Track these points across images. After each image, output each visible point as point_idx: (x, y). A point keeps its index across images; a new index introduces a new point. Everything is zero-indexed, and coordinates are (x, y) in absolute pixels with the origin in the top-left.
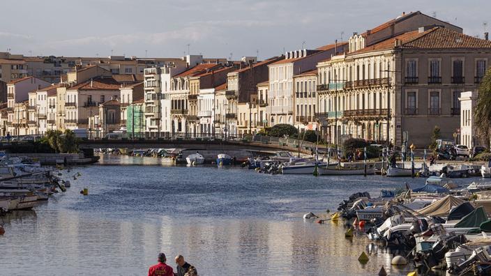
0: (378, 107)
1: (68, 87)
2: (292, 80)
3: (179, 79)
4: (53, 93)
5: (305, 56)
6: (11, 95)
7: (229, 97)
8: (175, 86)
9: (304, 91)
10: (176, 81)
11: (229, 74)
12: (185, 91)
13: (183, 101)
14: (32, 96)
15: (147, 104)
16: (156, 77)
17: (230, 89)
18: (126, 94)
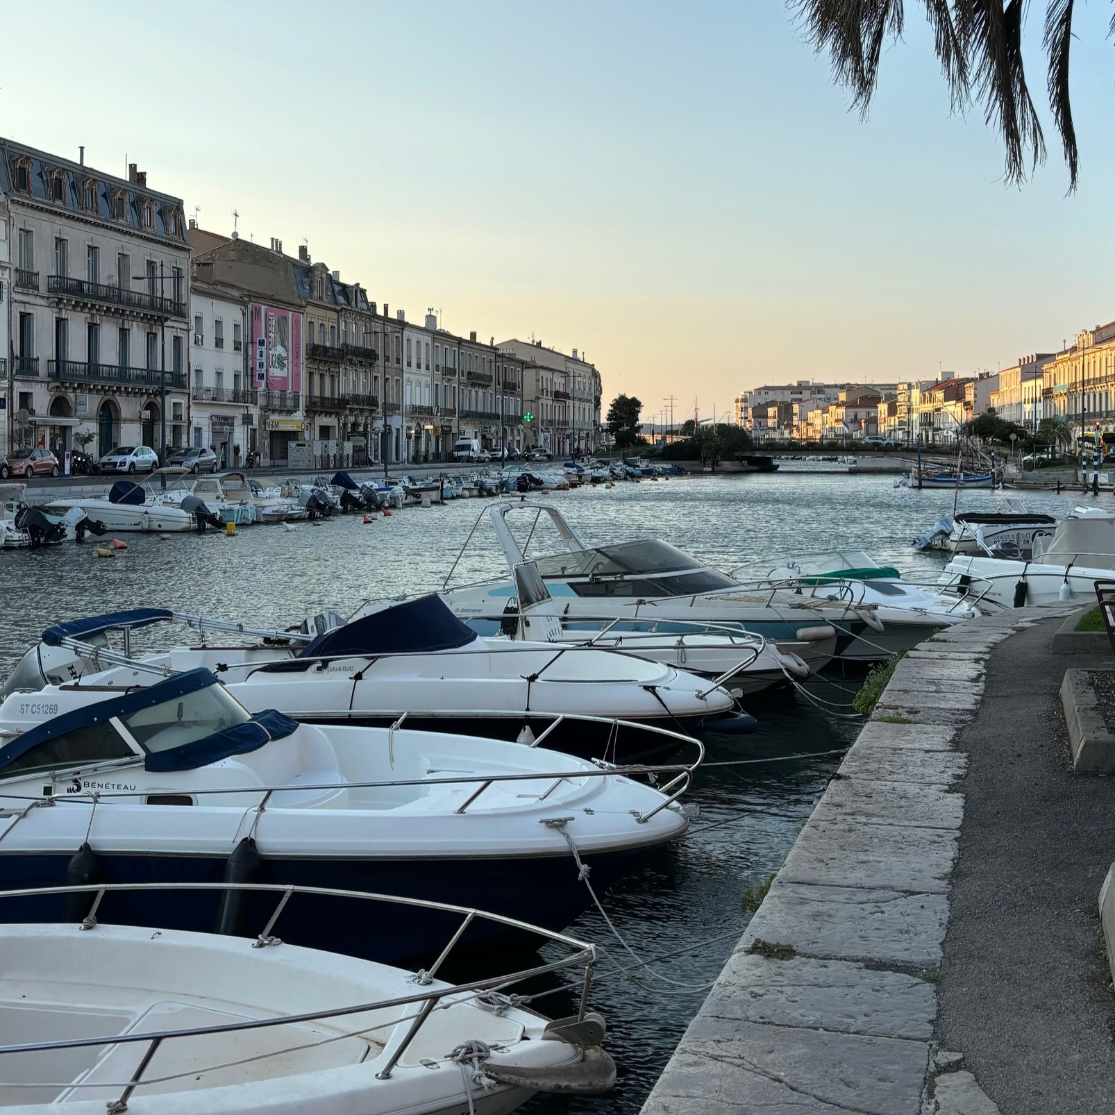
0: (1104, 409)
1: (838, 405)
2: (1019, 387)
3: (927, 393)
4: (825, 411)
5: (1034, 360)
6: (796, 414)
7: (966, 407)
8: (924, 400)
9: (1030, 397)
10: (924, 396)
11: (967, 385)
12: (932, 405)
13: (930, 414)
14: (811, 415)
15: (899, 418)
16: (907, 393)
17: (967, 400)
18: (883, 408)
